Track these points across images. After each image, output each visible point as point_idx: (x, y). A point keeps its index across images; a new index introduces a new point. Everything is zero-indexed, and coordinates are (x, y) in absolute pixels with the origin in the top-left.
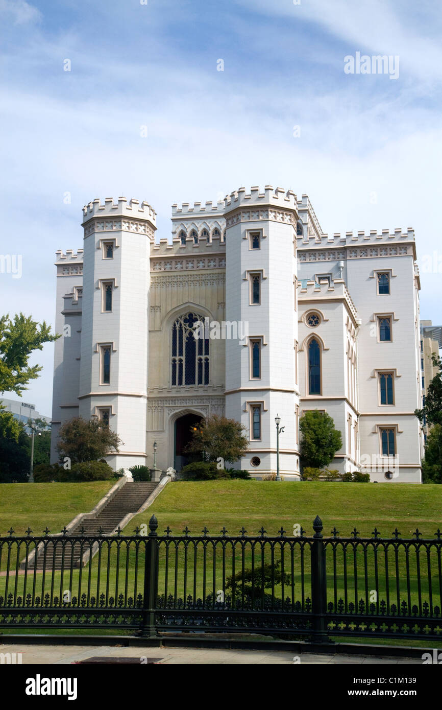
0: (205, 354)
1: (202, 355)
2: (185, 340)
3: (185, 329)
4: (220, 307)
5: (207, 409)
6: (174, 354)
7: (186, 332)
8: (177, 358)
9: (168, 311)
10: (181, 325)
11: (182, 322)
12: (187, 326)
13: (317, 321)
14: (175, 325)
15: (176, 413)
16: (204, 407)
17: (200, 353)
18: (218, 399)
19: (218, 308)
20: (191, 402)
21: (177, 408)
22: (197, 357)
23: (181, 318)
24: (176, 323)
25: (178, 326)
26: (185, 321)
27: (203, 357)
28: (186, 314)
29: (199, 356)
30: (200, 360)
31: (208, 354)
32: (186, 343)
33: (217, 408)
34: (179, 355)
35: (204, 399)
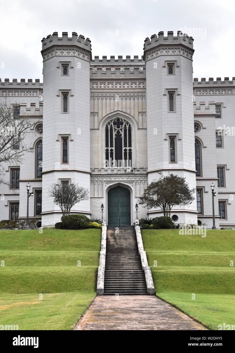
0: (129, 147)
1: (127, 147)
2: (114, 137)
3: (115, 129)
4: (140, 115)
5: (133, 183)
6: (107, 146)
7: (115, 131)
8: (110, 149)
9: (104, 116)
10: (111, 126)
11: (112, 124)
12: (116, 127)
13: (197, 128)
14: (107, 126)
15: (111, 186)
16: (131, 182)
17: (125, 146)
18: (140, 176)
19: (139, 116)
20: (121, 178)
21: (111, 182)
22: (123, 148)
23: (111, 121)
24: (108, 124)
25: (109, 127)
26: (115, 124)
27: (128, 148)
28: (115, 119)
29: (125, 148)
30: (125, 150)
31: (131, 147)
32: (115, 139)
33: (140, 182)
34: (110, 147)
35: (130, 176)
